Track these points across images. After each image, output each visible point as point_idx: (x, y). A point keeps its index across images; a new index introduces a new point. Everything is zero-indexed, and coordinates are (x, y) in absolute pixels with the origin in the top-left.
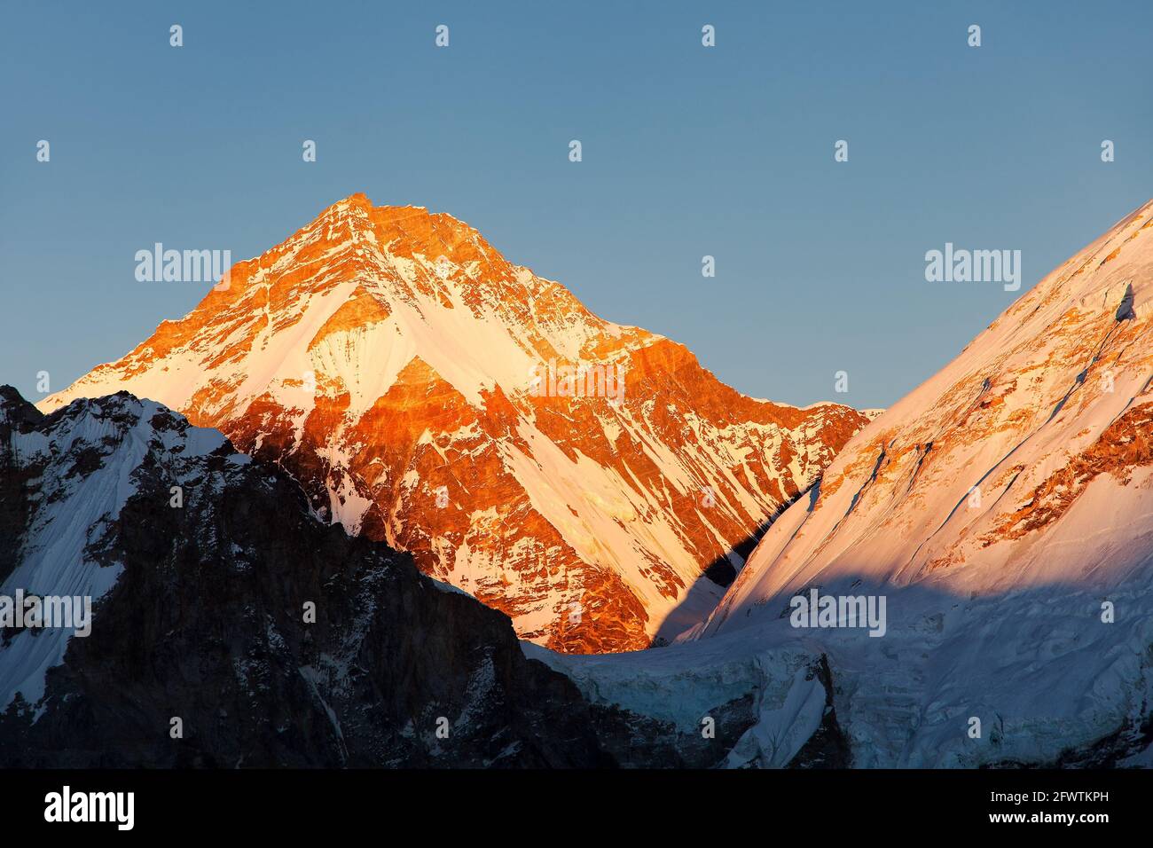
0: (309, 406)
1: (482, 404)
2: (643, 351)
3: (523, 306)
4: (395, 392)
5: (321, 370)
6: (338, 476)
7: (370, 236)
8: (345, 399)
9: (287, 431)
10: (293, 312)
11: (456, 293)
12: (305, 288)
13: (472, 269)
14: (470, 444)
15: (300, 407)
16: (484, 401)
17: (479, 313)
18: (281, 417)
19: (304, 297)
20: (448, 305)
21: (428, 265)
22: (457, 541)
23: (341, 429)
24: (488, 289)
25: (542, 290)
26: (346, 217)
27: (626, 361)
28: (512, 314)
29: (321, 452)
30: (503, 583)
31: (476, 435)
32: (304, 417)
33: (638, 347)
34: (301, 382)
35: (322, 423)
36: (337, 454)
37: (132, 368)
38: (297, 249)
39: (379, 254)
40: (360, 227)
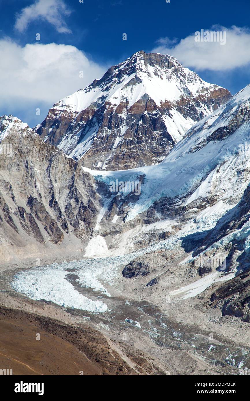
0: (118, 103)
1: (160, 105)
3: (184, 79)
4: (139, 101)
5: (123, 95)
6: (123, 121)
7: (142, 61)
8: (127, 102)
9: (112, 109)
10: (121, 80)
11: (165, 76)
12: (125, 74)
13: (171, 70)
14: (155, 115)
15: (116, 104)
16: (161, 104)
17: (170, 81)
18: (111, 106)
19: (125, 76)
20: (162, 79)
21: (159, 68)
22: (149, 138)
23: (125, 109)
24: (175, 74)
25: (191, 74)
26: (137, 56)
27: (209, 94)
28: (180, 81)
29: (120, 115)
31: (157, 113)
32: (117, 106)
33: (214, 90)
34: (118, 98)
35: (120, 108)
36: (123, 115)
37: (87, 90)
38: (125, 64)
39: (144, 66)
40: (140, 59)
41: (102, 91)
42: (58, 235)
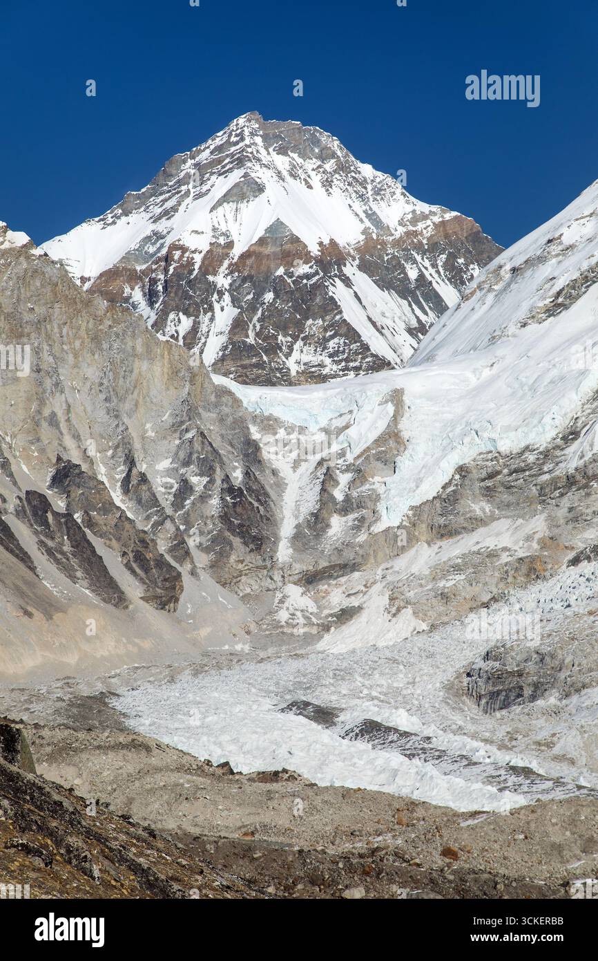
0: (206, 248)
1: (319, 251)
2: (443, 223)
3: (363, 190)
4: (262, 241)
5: (217, 226)
6: (221, 294)
7: (258, 140)
8: (230, 245)
9: (191, 263)
10: (205, 188)
11: (316, 180)
12: (214, 173)
13: (330, 165)
14: (308, 276)
15: (200, 249)
16: (320, 249)
17: (330, 193)
18: (187, 255)
19: (214, 178)
20: (310, 187)
21: (300, 161)
22: (295, 338)
23: (226, 263)
24: (340, 178)
25: (378, 180)
26: (244, 126)
27: (429, 229)
28: (354, 195)
29: (211, 278)
30: (321, 365)
31: (312, 271)
32: (202, 255)
33: (441, 219)
34: (203, 233)
35: (213, 259)
36: (222, 280)
37: (108, 222)
38: (212, 147)
39: (263, 151)
40: (252, 134)
41: (152, 220)
42: (165, 580)
